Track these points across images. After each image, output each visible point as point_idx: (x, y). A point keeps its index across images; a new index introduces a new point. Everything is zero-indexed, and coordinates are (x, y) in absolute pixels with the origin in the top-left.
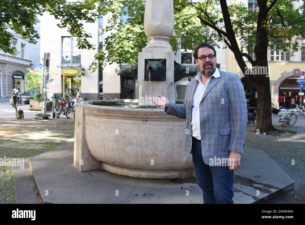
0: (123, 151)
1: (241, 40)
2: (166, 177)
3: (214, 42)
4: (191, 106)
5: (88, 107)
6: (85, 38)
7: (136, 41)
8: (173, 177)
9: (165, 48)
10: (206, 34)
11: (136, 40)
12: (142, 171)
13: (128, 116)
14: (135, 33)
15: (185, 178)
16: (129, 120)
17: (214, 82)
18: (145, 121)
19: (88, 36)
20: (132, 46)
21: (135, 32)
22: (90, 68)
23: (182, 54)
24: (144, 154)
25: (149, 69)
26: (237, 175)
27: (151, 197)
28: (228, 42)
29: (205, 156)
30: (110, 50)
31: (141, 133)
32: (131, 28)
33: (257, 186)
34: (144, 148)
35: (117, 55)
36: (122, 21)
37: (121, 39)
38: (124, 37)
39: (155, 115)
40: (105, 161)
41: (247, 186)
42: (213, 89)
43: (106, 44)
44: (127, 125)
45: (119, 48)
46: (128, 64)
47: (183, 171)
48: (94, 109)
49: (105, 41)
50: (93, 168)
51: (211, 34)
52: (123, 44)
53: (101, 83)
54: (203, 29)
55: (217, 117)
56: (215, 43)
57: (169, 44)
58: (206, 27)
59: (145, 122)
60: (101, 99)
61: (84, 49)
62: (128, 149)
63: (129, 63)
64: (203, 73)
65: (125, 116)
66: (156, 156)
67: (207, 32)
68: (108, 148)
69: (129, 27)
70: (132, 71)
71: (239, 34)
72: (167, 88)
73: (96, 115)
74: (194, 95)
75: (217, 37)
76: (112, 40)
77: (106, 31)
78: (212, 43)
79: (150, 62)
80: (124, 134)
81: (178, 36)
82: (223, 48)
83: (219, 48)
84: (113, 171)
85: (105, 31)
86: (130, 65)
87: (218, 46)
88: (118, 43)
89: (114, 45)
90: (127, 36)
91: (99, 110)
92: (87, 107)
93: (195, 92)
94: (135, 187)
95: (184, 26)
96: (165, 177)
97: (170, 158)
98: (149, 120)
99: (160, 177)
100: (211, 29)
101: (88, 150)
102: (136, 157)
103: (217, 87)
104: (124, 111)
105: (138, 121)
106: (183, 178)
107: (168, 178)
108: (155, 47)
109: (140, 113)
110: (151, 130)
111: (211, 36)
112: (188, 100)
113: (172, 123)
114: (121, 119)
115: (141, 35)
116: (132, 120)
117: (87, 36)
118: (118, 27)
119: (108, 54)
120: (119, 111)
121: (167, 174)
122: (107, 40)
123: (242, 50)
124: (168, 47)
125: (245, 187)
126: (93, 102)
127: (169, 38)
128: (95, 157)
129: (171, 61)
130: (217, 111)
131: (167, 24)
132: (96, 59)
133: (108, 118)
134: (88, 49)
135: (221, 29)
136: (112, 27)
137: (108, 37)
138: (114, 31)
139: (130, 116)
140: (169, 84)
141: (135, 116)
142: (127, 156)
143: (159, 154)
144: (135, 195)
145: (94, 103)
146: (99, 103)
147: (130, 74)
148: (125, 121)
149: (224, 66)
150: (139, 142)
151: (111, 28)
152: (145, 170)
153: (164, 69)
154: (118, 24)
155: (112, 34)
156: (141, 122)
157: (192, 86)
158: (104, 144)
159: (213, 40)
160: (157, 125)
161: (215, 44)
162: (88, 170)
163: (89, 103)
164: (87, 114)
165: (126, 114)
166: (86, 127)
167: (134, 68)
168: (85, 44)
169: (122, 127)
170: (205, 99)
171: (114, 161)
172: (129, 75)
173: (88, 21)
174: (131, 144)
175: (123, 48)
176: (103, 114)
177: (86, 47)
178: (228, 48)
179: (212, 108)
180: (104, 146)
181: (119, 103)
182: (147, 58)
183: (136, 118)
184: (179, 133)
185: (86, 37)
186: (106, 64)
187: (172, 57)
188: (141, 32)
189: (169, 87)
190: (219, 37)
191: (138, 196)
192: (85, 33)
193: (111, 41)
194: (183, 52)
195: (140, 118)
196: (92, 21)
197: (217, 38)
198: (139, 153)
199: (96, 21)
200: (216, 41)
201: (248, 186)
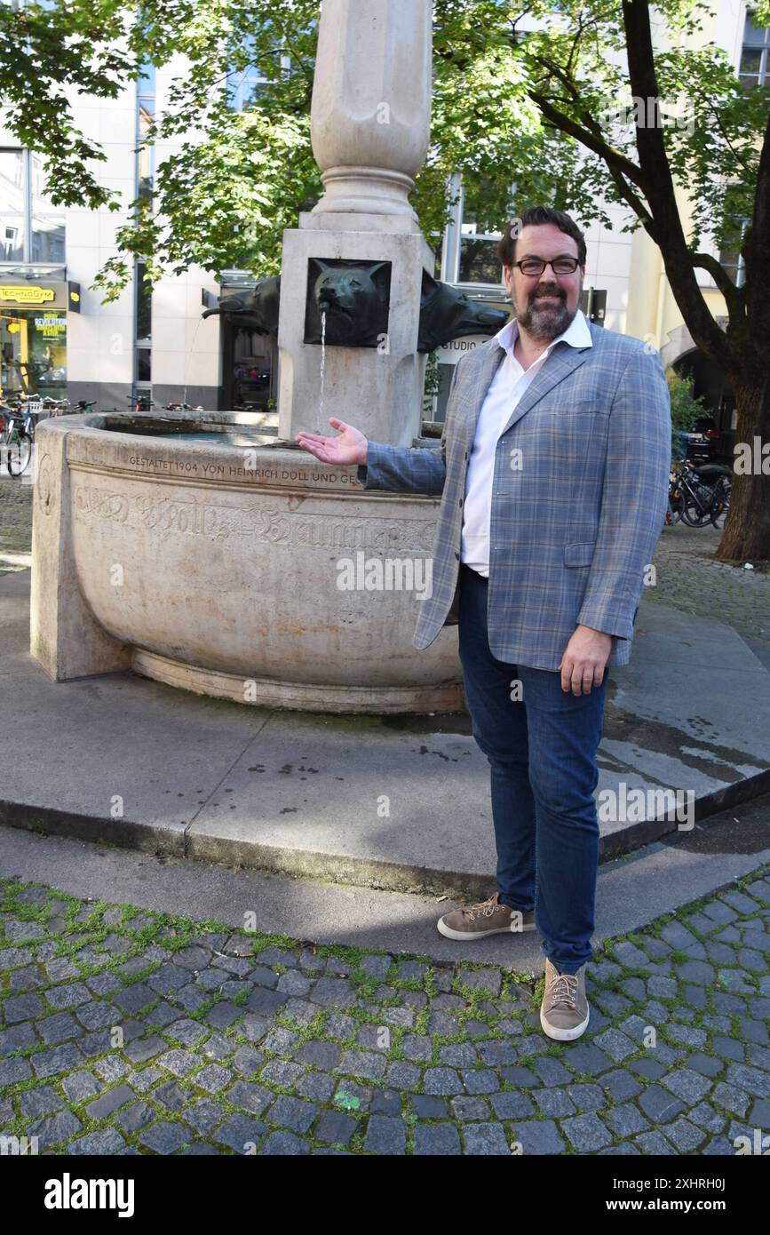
0: (214, 610)
1: (695, 202)
2: (369, 709)
3: (593, 203)
4: (466, 447)
5: (82, 438)
6: (79, 160)
7: (285, 180)
8: (396, 710)
9: (390, 217)
10: (564, 167)
11: (282, 177)
12: (282, 683)
13: (233, 477)
14: (280, 148)
15: (438, 715)
16: (236, 495)
17: (564, 364)
18: (295, 499)
19: (91, 154)
20: (267, 203)
21: (279, 144)
22: (97, 282)
23: (467, 243)
24: (290, 622)
25: (322, 299)
26: (628, 711)
27: (310, 777)
28: (645, 204)
29: (495, 633)
30: (178, 214)
31: (279, 543)
32: (262, 130)
33: (695, 752)
34: (288, 599)
35: (204, 234)
36: (230, 96)
37: (221, 173)
38: (234, 162)
39: (333, 478)
40: (146, 643)
41: (657, 752)
42: (556, 390)
43: (163, 191)
44: (228, 512)
45: (214, 208)
46: (250, 272)
47: (433, 688)
48: (107, 445)
49: (161, 175)
50: (102, 668)
51: (581, 171)
52: (228, 191)
53: (144, 343)
54: (554, 149)
55: (555, 498)
56: (595, 208)
57: (406, 201)
58: (562, 139)
59: (295, 502)
60: (145, 405)
61: (75, 206)
62: (232, 601)
63: (255, 271)
64: (526, 322)
65: (220, 476)
66: (334, 629)
67: (567, 159)
68: (158, 594)
69: (254, 123)
70: (258, 302)
71: (693, 176)
72: (390, 375)
73: (112, 471)
74: (481, 404)
75: (603, 184)
76: (187, 173)
77: (165, 136)
78: (582, 206)
79: (327, 272)
80: (216, 544)
81: (450, 167)
82: (625, 230)
83: (609, 226)
84: (175, 680)
85: (159, 134)
86: (256, 277)
87: (605, 219)
88: (211, 188)
89: (195, 193)
90: (245, 160)
91: (123, 451)
92: (77, 436)
93: (486, 394)
94: (253, 739)
95: (475, 132)
96: (364, 709)
97: (385, 641)
98: (312, 497)
99: (348, 708)
100: (584, 151)
101: (82, 603)
102: (259, 631)
103: (570, 385)
104: (217, 459)
105: (269, 497)
106: (432, 714)
107: (375, 710)
108: (352, 211)
109: (281, 469)
110: (318, 532)
111: (582, 176)
112: (459, 423)
113: (398, 512)
114: (206, 488)
115: (303, 158)
116: (248, 492)
117: (86, 152)
118: (211, 121)
119: (171, 230)
120: (198, 457)
121: (374, 696)
122: (168, 174)
123: (696, 242)
124: (401, 215)
125: (651, 754)
126: (106, 419)
127: (406, 177)
128: (108, 628)
129: (412, 272)
130: (560, 474)
131: (402, 120)
132: (122, 248)
133: (158, 483)
134: (93, 205)
135: (619, 153)
136: (187, 118)
137: (172, 158)
138: (197, 138)
139: (242, 478)
140: (399, 360)
141: (258, 479)
142: (227, 626)
143: (346, 625)
144: (251, 769)
145: (111, 421)
146: (128, 423)
147: (251, 313)
148: (222, 497)
149: (625, 299)
150: (273, 577)
151: (182, 123)
152: (293, 681)
153: (382, 300)
154: (211, 109)
155: (186, 146)
156: (281, 503)
157: (477, 368)
158: (141, 582)
159: (589, 194)
160: (343, 517)
161: (593, 211)
162: (83, 674)
163: (89, 424)
164: (80, 464)
165: (227, 471)
166: (74, 515)
167: (265, 293)
168: (77, 185)
169: (209, 516)
170: (522, 423)
171: (179, 644)
172: (246, 318)
173: (92, 91)
174: (239, 581)
175: (230, 207)
176: (140, 468)
177: (84, 196)
178: (642, 231)
179: (541, 462)
180: (143, 588)
181: (206, 427)
182: (315, 256)
183: (261, 485)
184: (423, 551)
185: (83, 157)
186: (162, 271)
187: (414, 255)
188: (303, 147)
189: (397, 371)
190: (611, 183)
191: (261, 771)
192: (78, 137)
193: (183, 177)
194: (470, 237)
195: (280, 487)
196: (110, 89)
197: (605, 187)
198: (272, 616)
199: (123, 89)
200: (599, 201)
201: (663, 753)
